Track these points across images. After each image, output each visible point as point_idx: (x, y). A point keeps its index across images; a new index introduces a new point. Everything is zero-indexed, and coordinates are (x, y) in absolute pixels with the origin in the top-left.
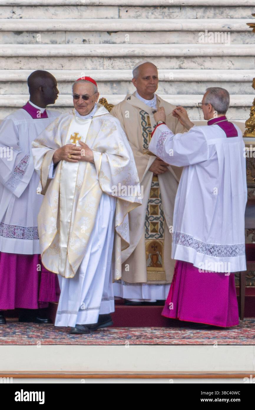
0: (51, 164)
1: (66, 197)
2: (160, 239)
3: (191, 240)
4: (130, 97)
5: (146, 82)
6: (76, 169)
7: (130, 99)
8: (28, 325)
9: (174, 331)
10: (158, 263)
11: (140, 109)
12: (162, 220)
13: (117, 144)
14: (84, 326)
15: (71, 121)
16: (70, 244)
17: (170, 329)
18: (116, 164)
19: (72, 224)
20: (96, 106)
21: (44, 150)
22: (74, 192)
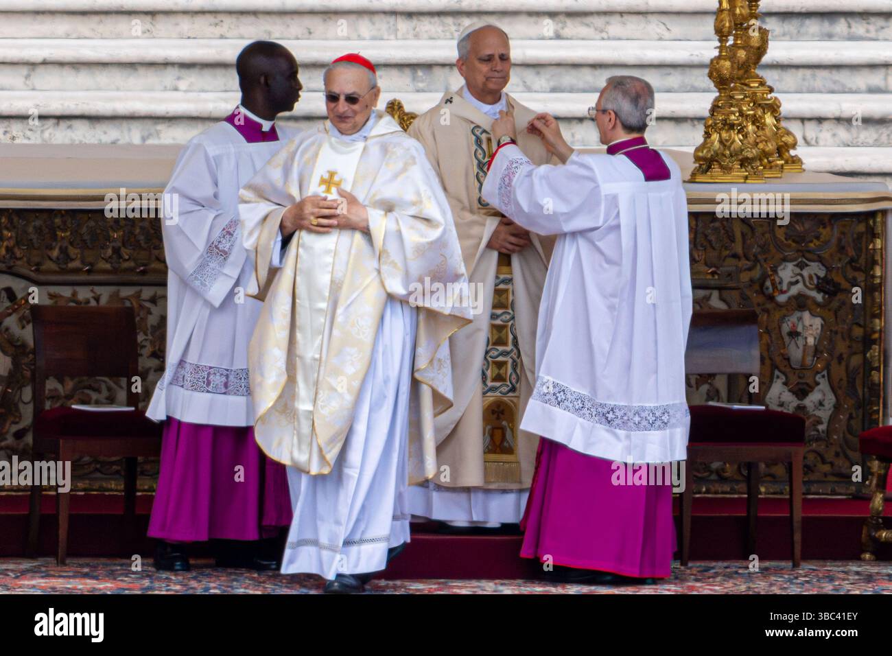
0: (277, 238)
1: (310, 304)
2: (510, 394)
3: (562, 393)
4: (452, 98)
5: (484, 68)
6: (332, 247)
7: (451, 102)
8: (235, 574)
9: (541, 587)
10: (505, 444)
11: (472, 122)
12: (515, 357)
13: (418, 193)
14: (353, 576)
15: (320, 146)
16: (319, 403)
17: (533, 583)
18: (415, 236)
19: (323, 364)
20: (373, 116)
21: (264, 208)
22: (327, 294)
